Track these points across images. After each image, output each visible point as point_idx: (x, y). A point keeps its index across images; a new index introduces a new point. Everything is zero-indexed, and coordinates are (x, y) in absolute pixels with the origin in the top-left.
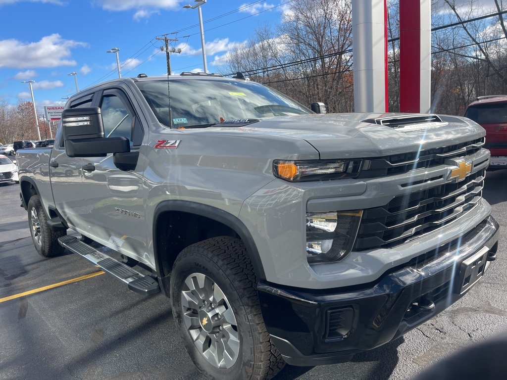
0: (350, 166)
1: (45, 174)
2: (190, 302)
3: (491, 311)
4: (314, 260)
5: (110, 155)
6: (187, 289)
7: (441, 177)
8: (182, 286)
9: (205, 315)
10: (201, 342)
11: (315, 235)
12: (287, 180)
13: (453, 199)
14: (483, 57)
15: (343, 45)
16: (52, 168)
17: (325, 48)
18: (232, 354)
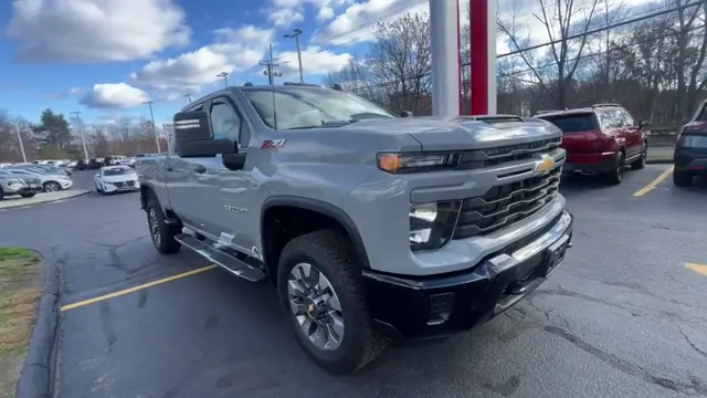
0: (451, 158)
1: (161, 180)
2: (297, 291)
3: (563, 293)
4: (416, 248)
5: (219, 156)
6: (293, 278)
7: (530, 170)
8: (288, 276)
9: (311, 302)
10: (307, 327)
11: (418, 224)
12: (391, 172)
13: (537, 192)
14: (538, 81)
15: (421, 70)
16: (167, 172)
17: (406, 73)
18: (337, 337)
